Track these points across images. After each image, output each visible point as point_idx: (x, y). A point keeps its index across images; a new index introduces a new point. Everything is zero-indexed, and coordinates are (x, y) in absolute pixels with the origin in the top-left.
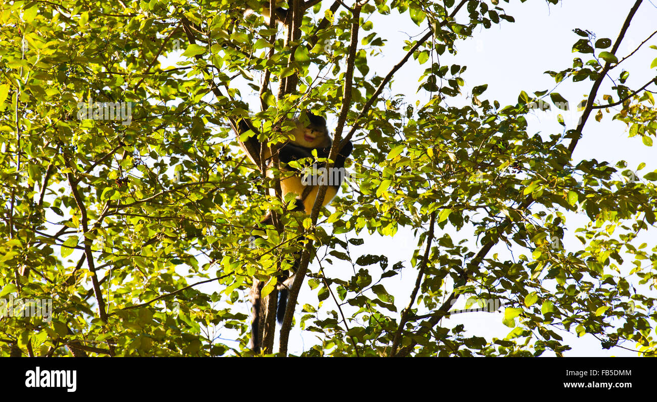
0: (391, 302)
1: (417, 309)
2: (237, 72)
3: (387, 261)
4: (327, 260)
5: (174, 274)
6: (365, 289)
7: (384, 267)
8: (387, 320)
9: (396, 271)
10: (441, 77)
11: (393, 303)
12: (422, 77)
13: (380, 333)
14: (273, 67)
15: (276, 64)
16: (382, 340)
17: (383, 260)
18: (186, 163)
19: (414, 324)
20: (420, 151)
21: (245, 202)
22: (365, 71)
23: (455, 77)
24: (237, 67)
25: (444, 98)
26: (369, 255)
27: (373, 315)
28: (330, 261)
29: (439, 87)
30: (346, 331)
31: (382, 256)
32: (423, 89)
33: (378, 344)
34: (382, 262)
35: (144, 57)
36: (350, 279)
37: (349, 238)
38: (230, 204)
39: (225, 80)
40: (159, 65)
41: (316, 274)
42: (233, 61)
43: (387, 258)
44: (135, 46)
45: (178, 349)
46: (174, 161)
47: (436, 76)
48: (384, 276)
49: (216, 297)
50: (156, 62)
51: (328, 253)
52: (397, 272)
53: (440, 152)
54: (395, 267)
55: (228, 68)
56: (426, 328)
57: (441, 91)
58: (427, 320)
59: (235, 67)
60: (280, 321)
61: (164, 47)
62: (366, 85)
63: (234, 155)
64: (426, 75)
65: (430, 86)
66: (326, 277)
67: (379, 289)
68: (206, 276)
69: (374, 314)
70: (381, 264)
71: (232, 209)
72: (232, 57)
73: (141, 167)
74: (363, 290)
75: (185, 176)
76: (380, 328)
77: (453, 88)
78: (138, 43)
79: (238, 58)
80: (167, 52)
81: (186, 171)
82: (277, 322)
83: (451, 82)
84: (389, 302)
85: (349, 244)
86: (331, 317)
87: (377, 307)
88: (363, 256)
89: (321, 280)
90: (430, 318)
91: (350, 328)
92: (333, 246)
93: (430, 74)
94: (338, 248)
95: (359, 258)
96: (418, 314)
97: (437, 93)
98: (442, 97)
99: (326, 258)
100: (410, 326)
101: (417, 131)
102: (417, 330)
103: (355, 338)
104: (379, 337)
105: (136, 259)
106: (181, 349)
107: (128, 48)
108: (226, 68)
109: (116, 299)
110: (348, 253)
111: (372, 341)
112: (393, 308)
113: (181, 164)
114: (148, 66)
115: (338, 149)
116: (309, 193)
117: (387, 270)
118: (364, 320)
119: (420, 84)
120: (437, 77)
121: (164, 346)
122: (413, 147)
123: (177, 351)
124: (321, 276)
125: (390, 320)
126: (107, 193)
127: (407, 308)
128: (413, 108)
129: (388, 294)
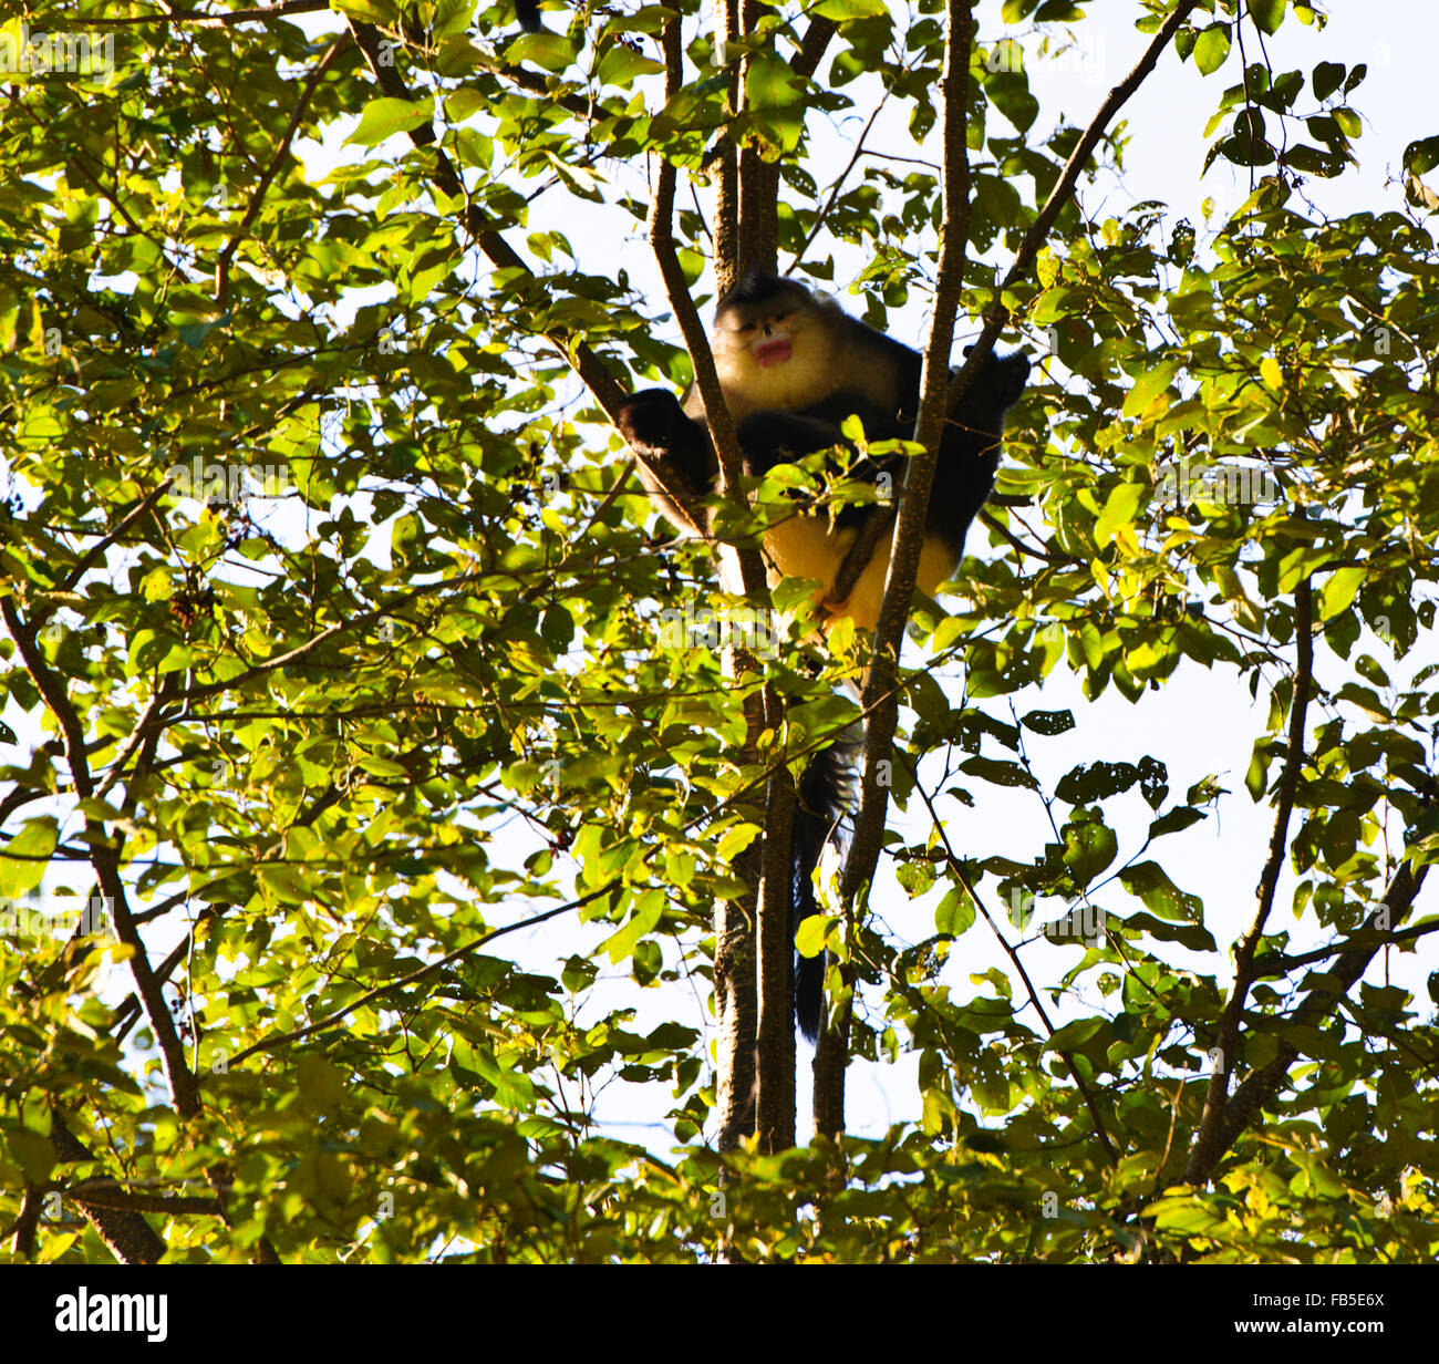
0: (1194, 917)
1: (1285, 935)
2: (550, 173)
3: (1164, 777)
4: (954, 791)
5: (434, 897)
6: (1096, 881)
7: (1156, 796)
8: (1186, 981)
9: (1200, 807)
10: (1281, 112)
11: (1201, 922)
12: (1214, 120)
13: (1164, 1030)
14: (674, 140)
15: (684, 129)
16: (1175, 1056)
17: (1148, 774)
18: (430, 506)
19: (1279, 986)
20: (1235, 376)
21: (654, 621)
22: (1023, 111)
23: (1328, 107)
24: (545, 157)
25: (1298, 182)
26: (1098, 765)
27: (1132, 972)
28: (963, 796)
29: (1279, 146)
30: (1046, 1036)
31: (1147, 761)
32: (1222, 161)
33: (1162, 1069)
34: (1149, 782)
35: (240, 148)
36: (1042, 854)
37: (1022, 713)
38: (601, 634)
39: (512, 204)
40: (298, 168)
41: (921, 848)
42: (530, 137)
43: (1162, 766)
44: (207, 114)
45: (452, 1178)
46: (386, 504)
47: (1263, 108)
48: (1157, 829)
49: (580, 971)
50: (286, 162)
51: (954, 766)
52: (1202, 810)
53: (1305, 371)
54: (1193, 794)
55: (518, 166)
56: (1324, 993)
57: (1285, 159)
58: (1322, 967)
59: (539, 158)
60: (809, 1032)
61: (307, 105)
62: (1032, 163)
63: (596, 457)
64: (1228, 110)
65: (1246, 146)
66: (959, 855)
67: (1145, 878)
68: (548, 891)
69: (1135, 965)
70: (1145, 791)
71: (610, 650)
72: (523, 123)
73: (253, 544)
74: (1089, 888)
75: (429, 551)
76: (1162, 1013)
77: (1323, 147)
78: (216, 100)
79: (545, 124)
80: (321, 123)
81: (432, 536)
82: (798, 1032)
83: (1318, 126)
84: (1185, 918)
85: (1024, 730)
86: (989, 991)
87: (1146, 943)
88: (1078, 770)
89: (941, 866)
90: (1334, 958)
91: (1057, 1026)
92: (971, 744)
93: (1240, 107)
94: (991, 748)
95: (1065, 779)
96: (1292, 950)
97: (1272, 169)
98: (1290, 180)
99: (949, 784)
100: (1265, 995)
101: (1216, 306)
102: (1294, 1006)
103: (1080, 1059)
104: (1165, 1046)
105: (267, 874)
106: (460, 1176)
107: (182, 124)
108: (507, 167)
109: (236, 1009)
110: (1025, 761)
111: (1140, 1061)
112: (1200, 939)
113: (413, 514)
114: (258, 178)
115: (944, 402)
116: (860, 571)
117: (1166, 808)
118: (1105, 990)
119: (1210, 144)
120: (1268, 114)
121: (400, 1174)
122: (1209, 364)
123: (447, 1185)
124: (938, 854)
125: (1196, 983)
126: (145, 649)
127: (1248, 933)
128: (1192, 232)
129: (1179, 892)
